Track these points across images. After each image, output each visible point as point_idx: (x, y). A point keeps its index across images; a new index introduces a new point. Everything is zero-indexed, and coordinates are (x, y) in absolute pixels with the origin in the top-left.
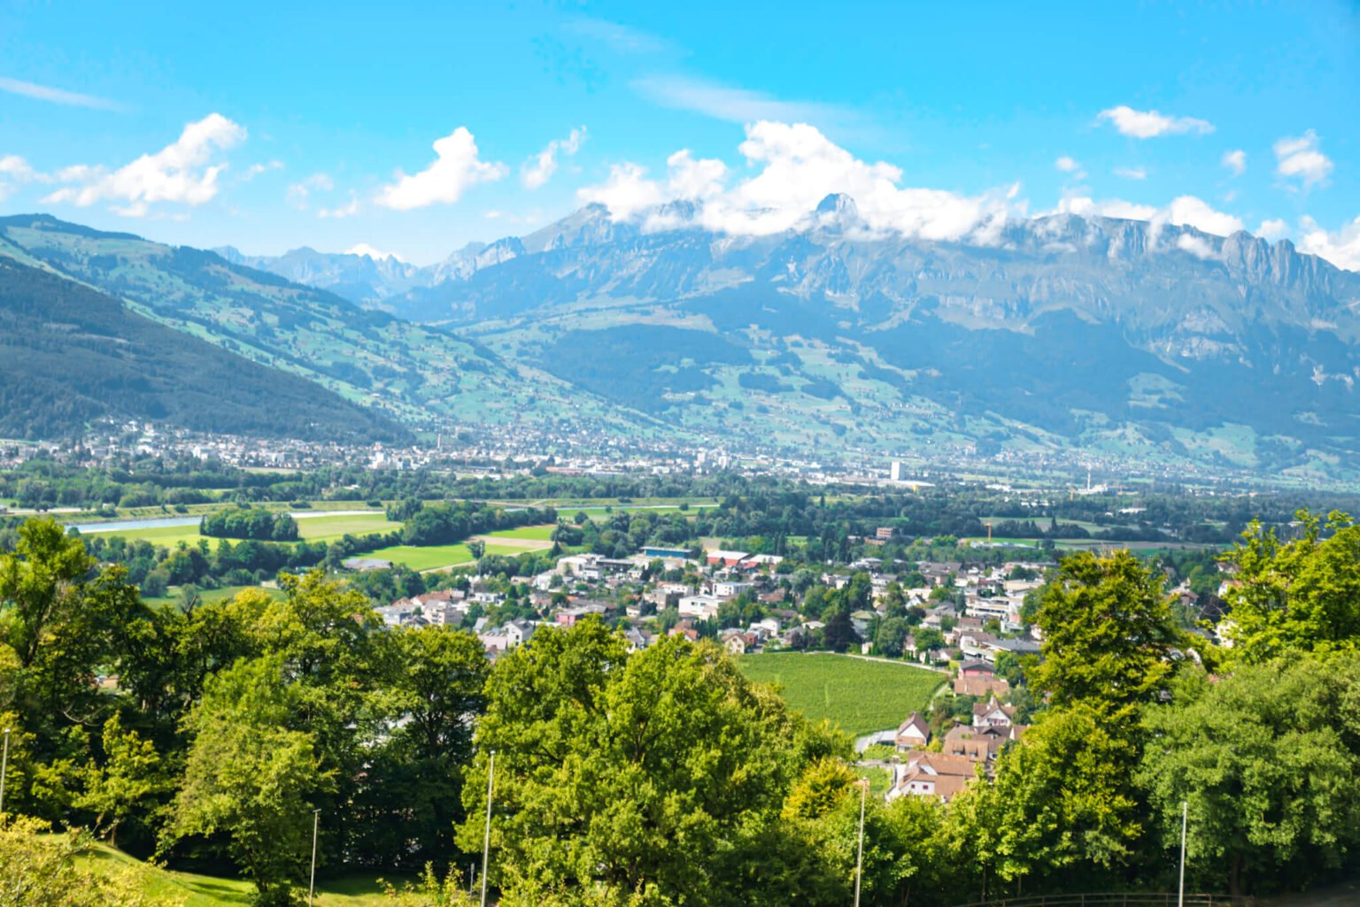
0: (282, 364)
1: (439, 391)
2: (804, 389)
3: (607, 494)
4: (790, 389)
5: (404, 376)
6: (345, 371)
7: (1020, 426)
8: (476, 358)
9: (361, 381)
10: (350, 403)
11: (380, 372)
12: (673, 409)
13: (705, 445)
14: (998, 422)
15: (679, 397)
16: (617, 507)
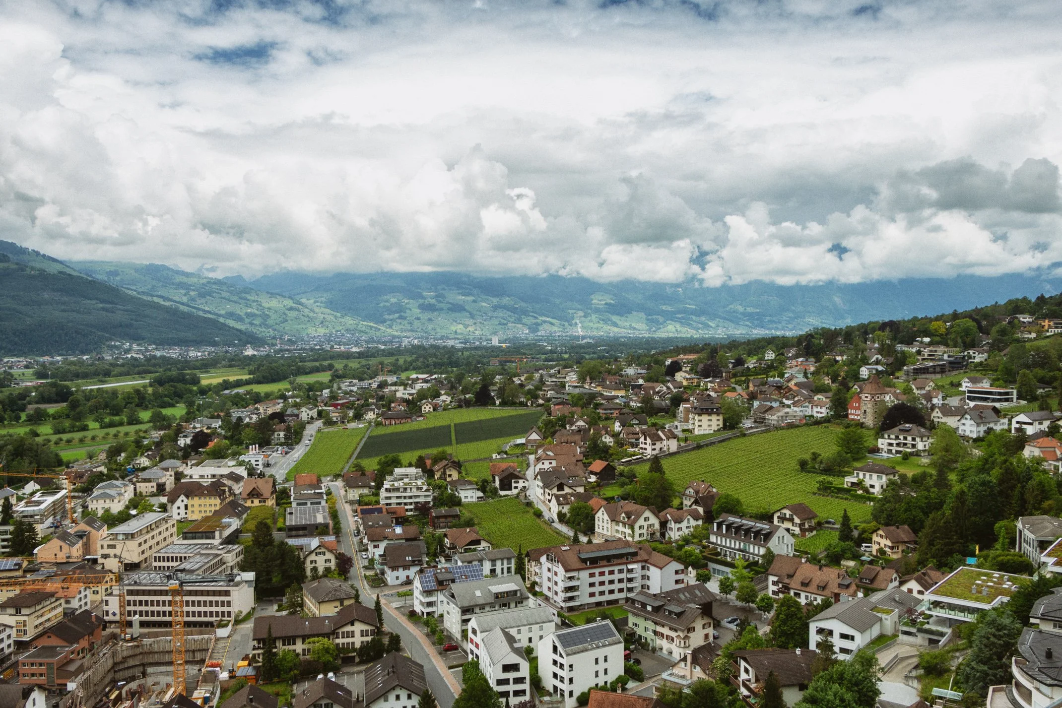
0: (201, 313)
1: (278, 321)
2: (449, 309)
3: (359, 357)
4: (442, 309)
5: (260, 316)
6: (230, 315)
7: (548, 319)
8: (294, 305)
9: (239, 319)
10: (233, 328)
11: (248, 315)
12: (388, 323)
13: (406, 337)
14: (536, 318)
15: (391, 317)
16: (364, 362)
